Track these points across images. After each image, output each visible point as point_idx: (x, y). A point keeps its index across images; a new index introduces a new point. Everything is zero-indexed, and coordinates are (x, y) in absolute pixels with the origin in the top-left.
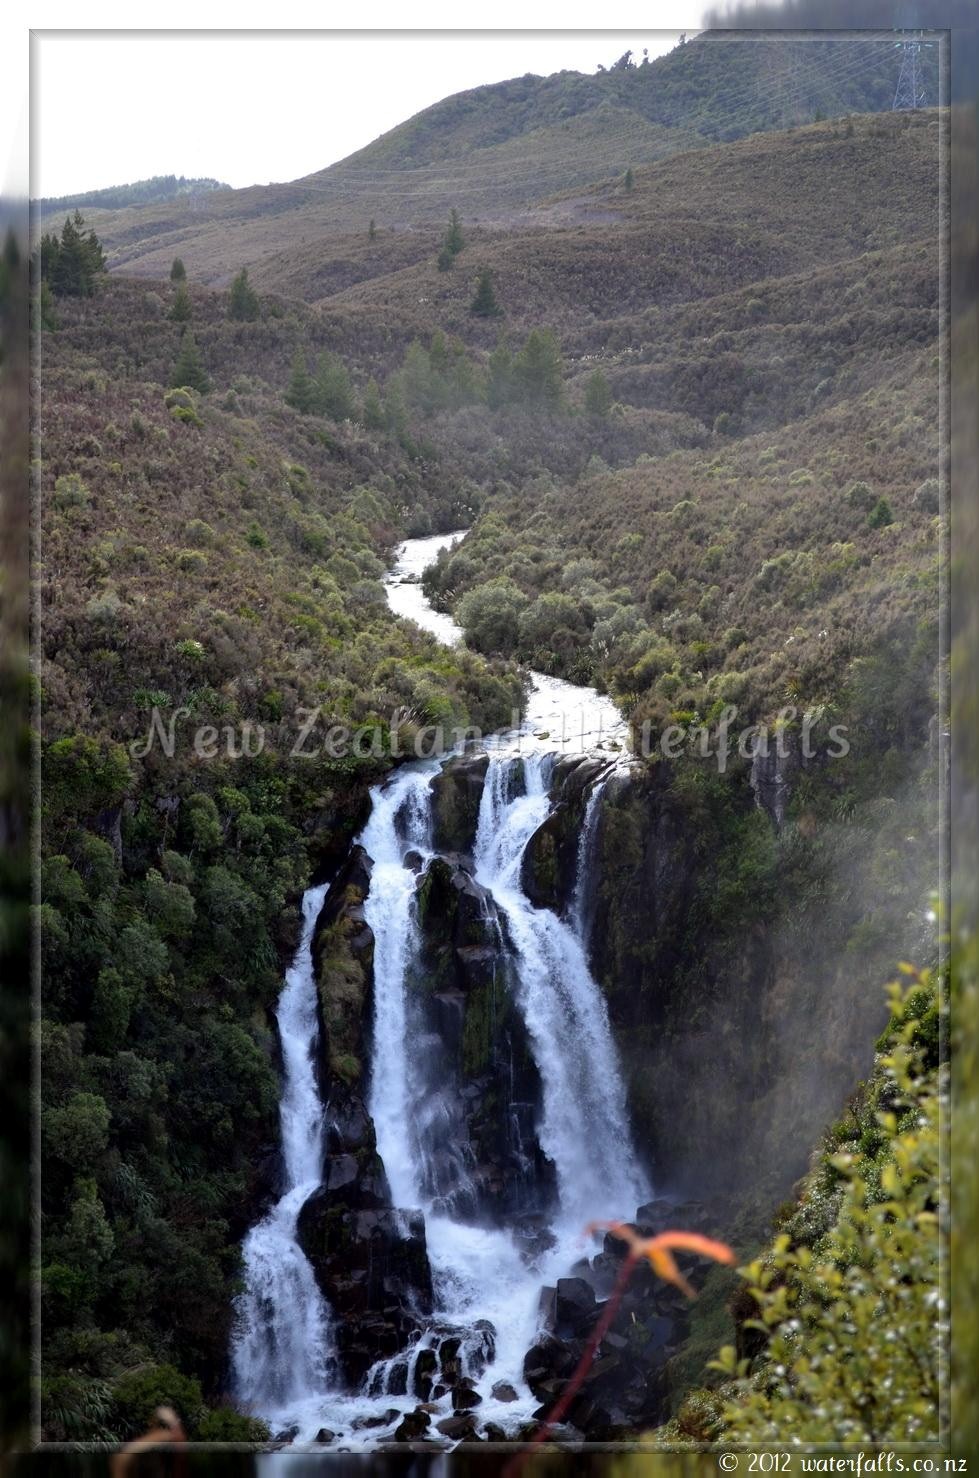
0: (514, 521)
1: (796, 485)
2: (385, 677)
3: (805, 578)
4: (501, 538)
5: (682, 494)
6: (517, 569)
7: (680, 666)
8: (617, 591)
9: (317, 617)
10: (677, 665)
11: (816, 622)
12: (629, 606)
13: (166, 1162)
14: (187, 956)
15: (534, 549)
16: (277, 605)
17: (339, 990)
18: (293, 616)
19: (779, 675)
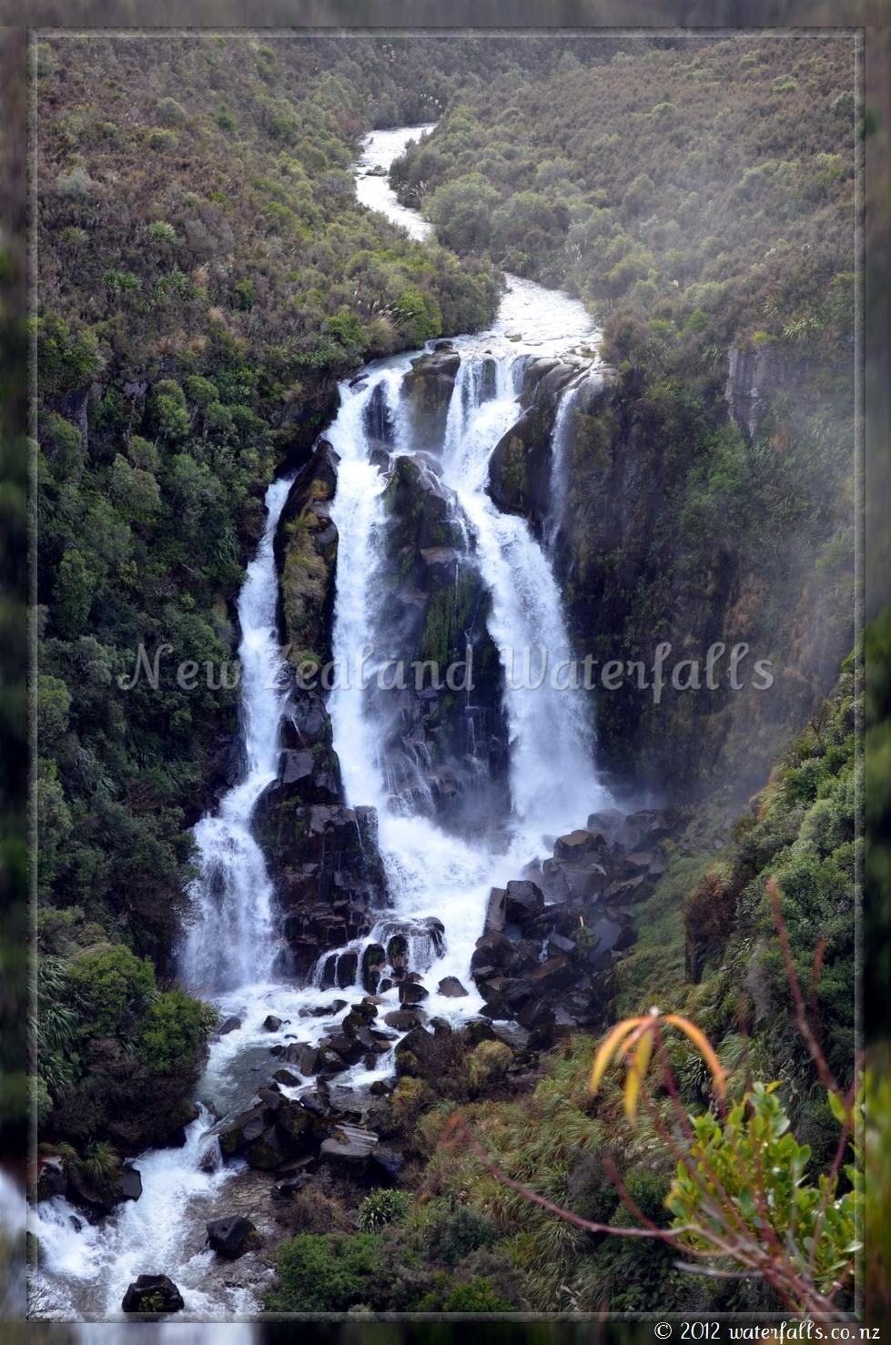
0: (484, 115)
1: (779, 92)
2: (358, 269)
3: (789, 188)
4: (472, 133)
5: (661, 96)
6: (489, 166)
7: (656, 273)
8: (593, 193)
9: (288, 205)
10: (652, 272)
11: (799, 234)
12: (605, 209)
13: (122, 748)
14: (150, 543)
15: (506, 145)
16: (248, 190)
17: (302, 585)
18: (264, 202)
19: (759, 288)
